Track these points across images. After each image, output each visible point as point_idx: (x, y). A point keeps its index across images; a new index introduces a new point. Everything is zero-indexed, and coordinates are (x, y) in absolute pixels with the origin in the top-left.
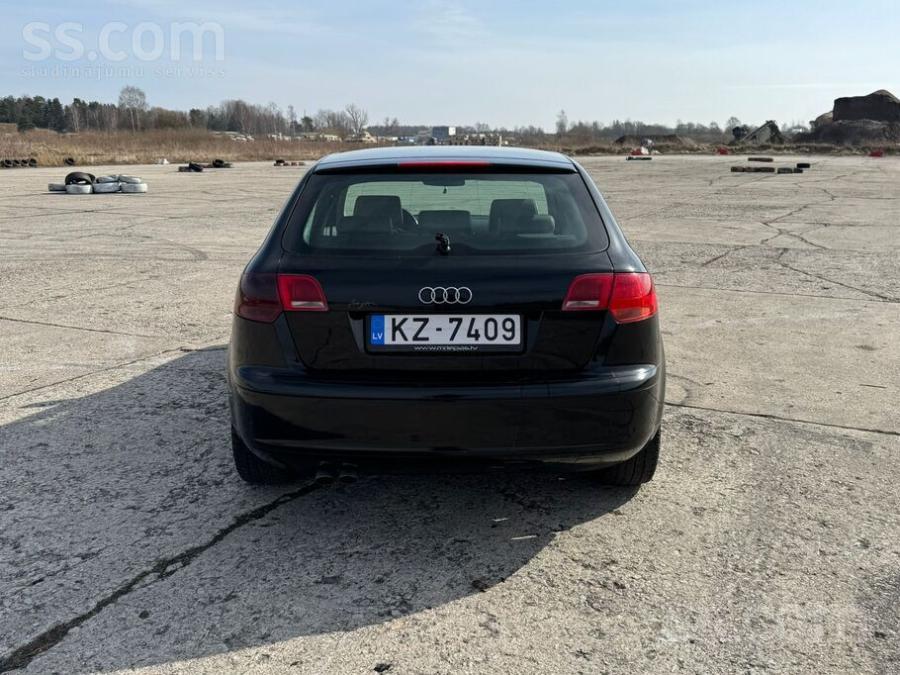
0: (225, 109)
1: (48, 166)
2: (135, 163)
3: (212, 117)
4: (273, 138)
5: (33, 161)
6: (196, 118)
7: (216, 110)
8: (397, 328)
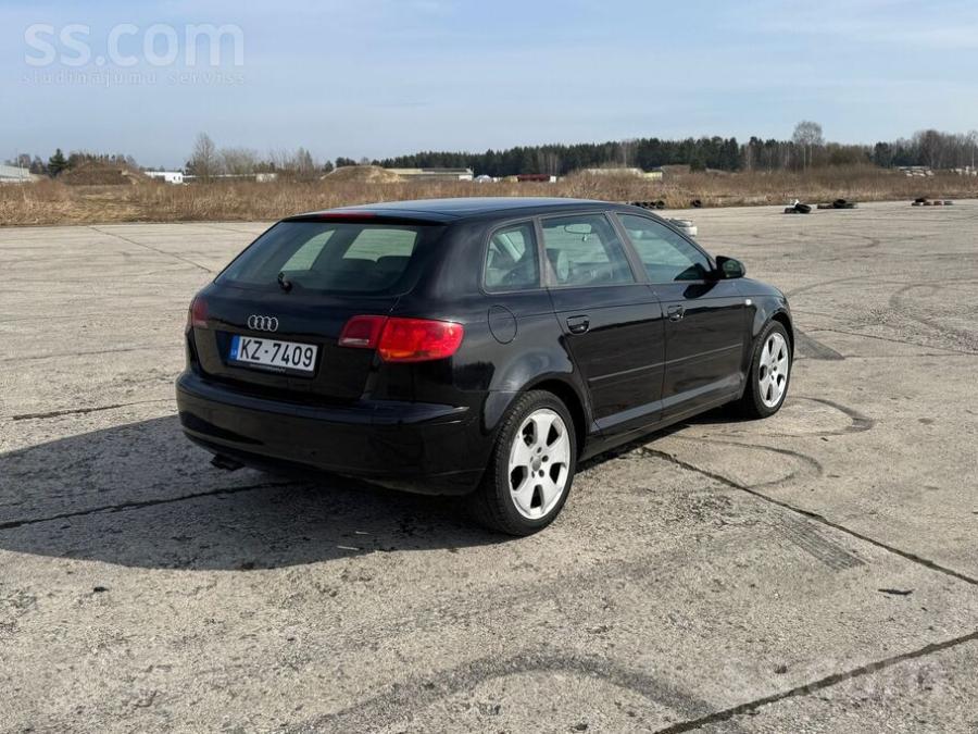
0: (918, 141)
1: (674, 208)
2: (764, 204)
3: (900, 150)
4: (957, 173)
5: (661, 203)
6: (882, 152)
7: (907, 143)
8: (244, 348)
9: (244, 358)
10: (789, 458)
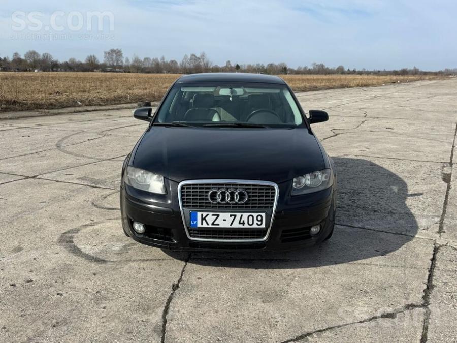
10: (108, 206)
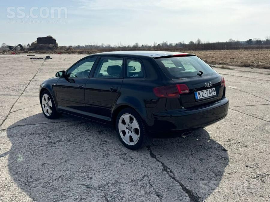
8: (199, 95)
9: (200, 98)
